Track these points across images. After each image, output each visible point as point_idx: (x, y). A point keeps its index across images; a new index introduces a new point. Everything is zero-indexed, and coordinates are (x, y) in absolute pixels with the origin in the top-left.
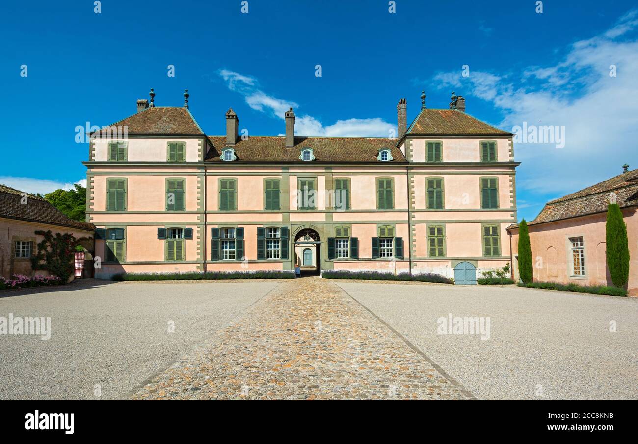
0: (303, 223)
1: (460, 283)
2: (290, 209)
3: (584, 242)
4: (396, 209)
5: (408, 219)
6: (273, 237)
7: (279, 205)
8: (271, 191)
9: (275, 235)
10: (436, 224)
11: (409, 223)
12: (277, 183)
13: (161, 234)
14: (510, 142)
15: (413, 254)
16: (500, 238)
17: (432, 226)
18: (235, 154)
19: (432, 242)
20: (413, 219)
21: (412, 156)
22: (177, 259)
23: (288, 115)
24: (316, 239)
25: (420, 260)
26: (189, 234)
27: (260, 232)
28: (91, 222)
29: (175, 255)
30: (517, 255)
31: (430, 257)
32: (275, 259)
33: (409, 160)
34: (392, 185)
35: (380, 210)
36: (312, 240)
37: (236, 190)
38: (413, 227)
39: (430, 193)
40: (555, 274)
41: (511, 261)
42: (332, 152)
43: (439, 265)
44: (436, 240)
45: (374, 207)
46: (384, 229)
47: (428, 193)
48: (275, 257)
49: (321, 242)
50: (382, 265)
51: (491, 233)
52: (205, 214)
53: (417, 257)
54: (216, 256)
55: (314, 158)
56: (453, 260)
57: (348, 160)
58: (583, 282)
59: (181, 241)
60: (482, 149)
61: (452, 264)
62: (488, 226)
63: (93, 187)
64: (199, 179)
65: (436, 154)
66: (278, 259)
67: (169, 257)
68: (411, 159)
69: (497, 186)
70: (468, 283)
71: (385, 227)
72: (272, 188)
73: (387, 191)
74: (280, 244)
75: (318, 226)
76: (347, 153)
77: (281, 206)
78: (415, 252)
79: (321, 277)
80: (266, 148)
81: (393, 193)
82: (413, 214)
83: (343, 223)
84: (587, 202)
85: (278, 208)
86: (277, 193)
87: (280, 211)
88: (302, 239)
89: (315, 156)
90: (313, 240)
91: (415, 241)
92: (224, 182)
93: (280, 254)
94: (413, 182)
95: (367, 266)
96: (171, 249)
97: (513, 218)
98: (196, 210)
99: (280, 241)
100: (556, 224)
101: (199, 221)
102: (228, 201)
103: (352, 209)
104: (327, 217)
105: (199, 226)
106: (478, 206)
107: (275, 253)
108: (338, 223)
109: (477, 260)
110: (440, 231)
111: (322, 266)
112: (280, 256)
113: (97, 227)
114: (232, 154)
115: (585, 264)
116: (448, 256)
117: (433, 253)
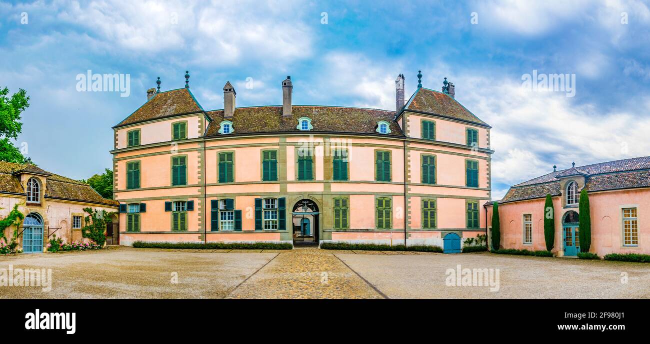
0: (300, 194)
1: (448, 251)
2: (288, 180)
3: (532, 218)
4: (393, 181)
5: (404, 192)
6: (271, 208)
7: (276, 176)
8: (268, 161)
9: (272, 206)
10: (429, 198)
11: (405, 196)
12: (274, 153)
13: (168, 207)
14: (488, 133)
15: (408, 225)
16: (479, 213)
17: (426, 199)
18: (233, 126)
19: (426, 214)
20: (409, 192)
21: (409, 131)
22: (181, 229)
23: (285, 84)
24: (314, 210)
25: (415, 231)
26: (191, 206)
27: (258, 203)
28: (116, 199)
29: (179, 225)
30: (491, 227)
31: (423, 228)
32: (273, 230)
33: (406, 135)
34: (390, 159)
35: (378, 182)
36: (309, 210)
37: (234, 162)
38: (409, 200)
39: (424, 168)
40: (514, 243)
41: (487, 232)
42: (331, 122)
43: (431, 236)
44: (429, 213)
45: (372, 179)
46: (382, 201)
47: (422, 168)
48: (273, 228)
49: (319, 212)
50: (380, 236)
51: (473, 208)
52: (205, 186)
53: (412, 228)
54: (215, 227)
55: (312, 128)
56: (443, 231)
57: (347, 131)
58: (530, 248)
59: (185, 213)
60: (467, 134)
61: (442, 235)
62: (470, 202)
63: (117, 171)
64: (200, 154)
65: (430, 133)
66: (276, 229)
67: (174, 228)
68: (408, 134)
69: (478, 169)
70: (455, 251)
71: (382, 198)
72: (270, 159)
73: (385, 163)
74: (278, 215)
75: (316, 197)
76: (345, 124)
77: (278, 177)
78: (410, 223)
79: (319, 247)
80: (264, 118)
81: (391, 166)
82: (409, 187)
83: (341, 194)
84: (535, 189)
85: (276, 179)
86: (274, 163)
87: (278, 182)
88: (300, 209)
89: (313, 126)
90: (311, 211)
91: (410, 212)
92: (222, 155)
93: (278, 225)
94: (409, 156)
95: (365, 237)
96: (176, 220)
97: (488, 196)
98: (197, 183)
99: (278, 212)
100: (516, 203)
101: (200, 193)
102: (226, 173)
103: (351, 180)
104: (325, 188)
105: (200, 199)
106: (463, 184)
107: (273, 223)
108: (336, 194)
109: (461, 231)
110: (433, 204)
111: (320, 237)
112: (278, 227)
113: (121, 203)
114: (230, 127)
115: (532, 234)
116: (438, 228)
117: (425, 225)
